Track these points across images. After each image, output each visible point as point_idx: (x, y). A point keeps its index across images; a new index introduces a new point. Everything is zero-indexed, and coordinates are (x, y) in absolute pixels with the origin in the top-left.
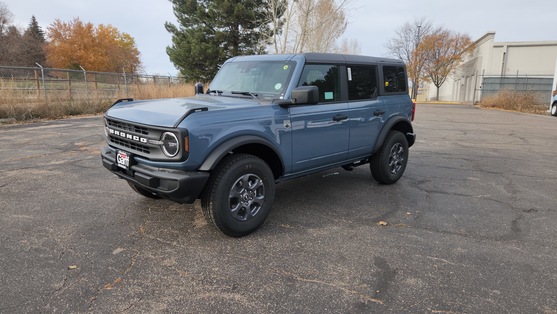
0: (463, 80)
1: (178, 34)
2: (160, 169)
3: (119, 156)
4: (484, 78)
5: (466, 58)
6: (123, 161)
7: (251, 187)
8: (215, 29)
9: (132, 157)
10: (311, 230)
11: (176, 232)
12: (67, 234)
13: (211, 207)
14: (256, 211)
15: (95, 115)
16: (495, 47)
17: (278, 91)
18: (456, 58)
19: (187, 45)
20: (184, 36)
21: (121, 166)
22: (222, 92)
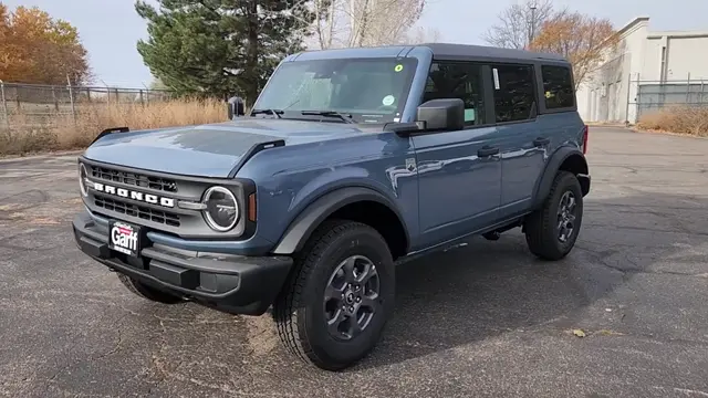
0: (603, 89)
1: (158, 20)
2: (200, 254)
3: (116, 232)
4: (640, 86)
5: (606, 54)
6: (126, 241)
7: (358, 278)
8: (220, 11)
9: (143, 233)
10: (459, 350)
11: (222, 365)
12: (20, 378)
13: (294, 319)
14: (366, 321)
15: (22, 156)
16: (649, 38)
17: (387, 108)
18: (592, 55)
19: (175, 38)
20: (168, 24)
21: (121, 250)
22: (282, 113)
